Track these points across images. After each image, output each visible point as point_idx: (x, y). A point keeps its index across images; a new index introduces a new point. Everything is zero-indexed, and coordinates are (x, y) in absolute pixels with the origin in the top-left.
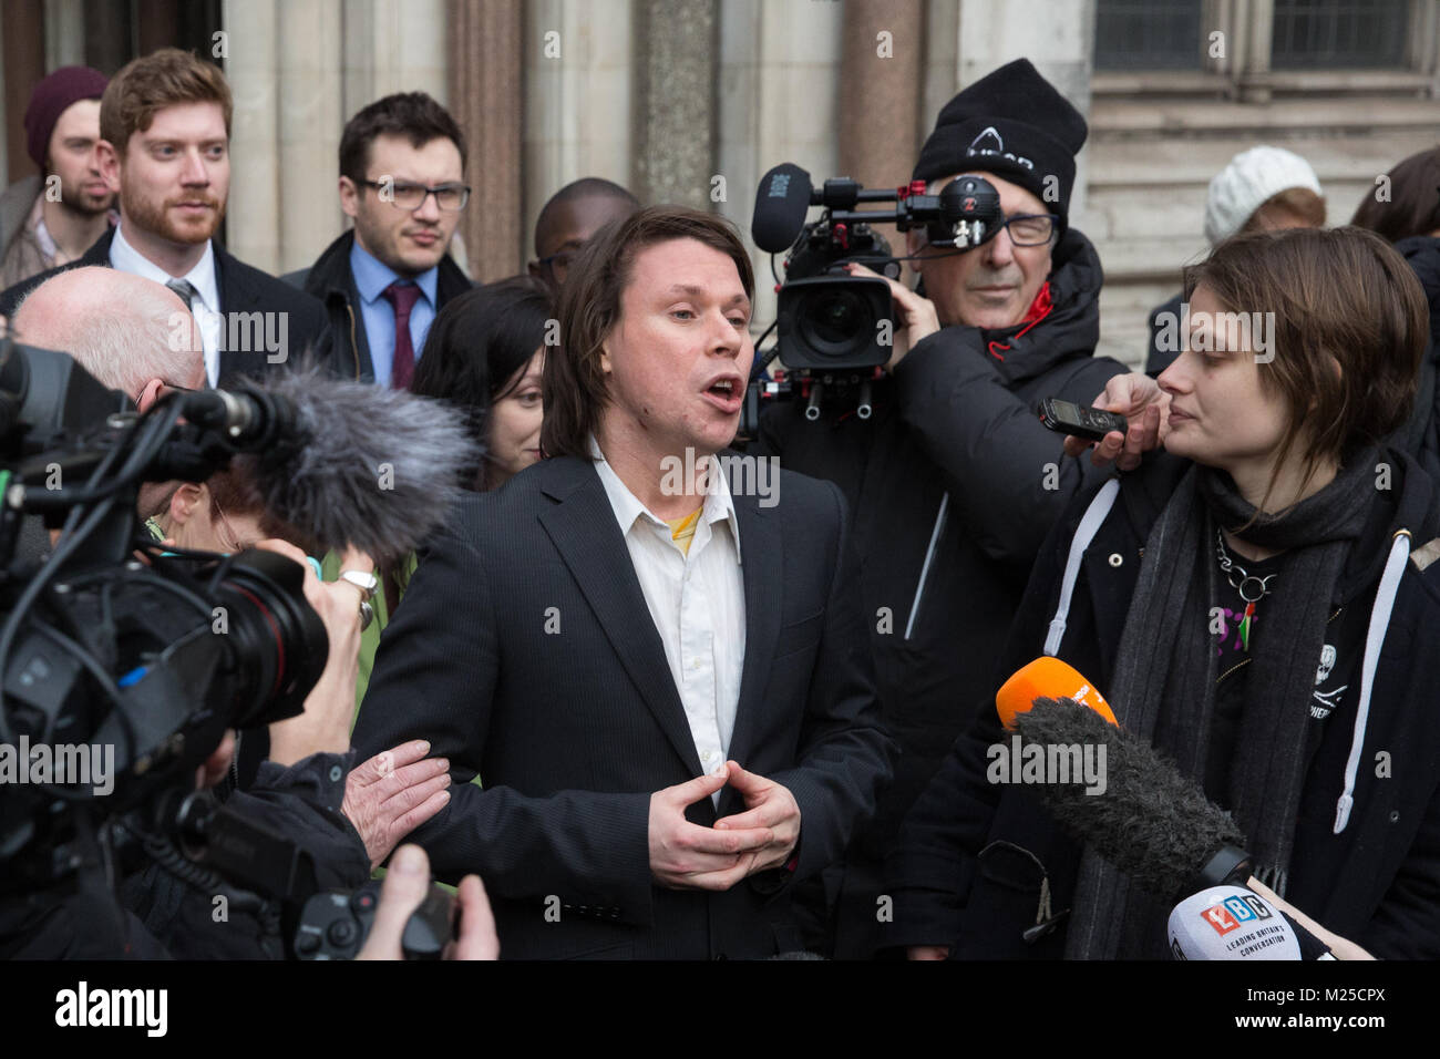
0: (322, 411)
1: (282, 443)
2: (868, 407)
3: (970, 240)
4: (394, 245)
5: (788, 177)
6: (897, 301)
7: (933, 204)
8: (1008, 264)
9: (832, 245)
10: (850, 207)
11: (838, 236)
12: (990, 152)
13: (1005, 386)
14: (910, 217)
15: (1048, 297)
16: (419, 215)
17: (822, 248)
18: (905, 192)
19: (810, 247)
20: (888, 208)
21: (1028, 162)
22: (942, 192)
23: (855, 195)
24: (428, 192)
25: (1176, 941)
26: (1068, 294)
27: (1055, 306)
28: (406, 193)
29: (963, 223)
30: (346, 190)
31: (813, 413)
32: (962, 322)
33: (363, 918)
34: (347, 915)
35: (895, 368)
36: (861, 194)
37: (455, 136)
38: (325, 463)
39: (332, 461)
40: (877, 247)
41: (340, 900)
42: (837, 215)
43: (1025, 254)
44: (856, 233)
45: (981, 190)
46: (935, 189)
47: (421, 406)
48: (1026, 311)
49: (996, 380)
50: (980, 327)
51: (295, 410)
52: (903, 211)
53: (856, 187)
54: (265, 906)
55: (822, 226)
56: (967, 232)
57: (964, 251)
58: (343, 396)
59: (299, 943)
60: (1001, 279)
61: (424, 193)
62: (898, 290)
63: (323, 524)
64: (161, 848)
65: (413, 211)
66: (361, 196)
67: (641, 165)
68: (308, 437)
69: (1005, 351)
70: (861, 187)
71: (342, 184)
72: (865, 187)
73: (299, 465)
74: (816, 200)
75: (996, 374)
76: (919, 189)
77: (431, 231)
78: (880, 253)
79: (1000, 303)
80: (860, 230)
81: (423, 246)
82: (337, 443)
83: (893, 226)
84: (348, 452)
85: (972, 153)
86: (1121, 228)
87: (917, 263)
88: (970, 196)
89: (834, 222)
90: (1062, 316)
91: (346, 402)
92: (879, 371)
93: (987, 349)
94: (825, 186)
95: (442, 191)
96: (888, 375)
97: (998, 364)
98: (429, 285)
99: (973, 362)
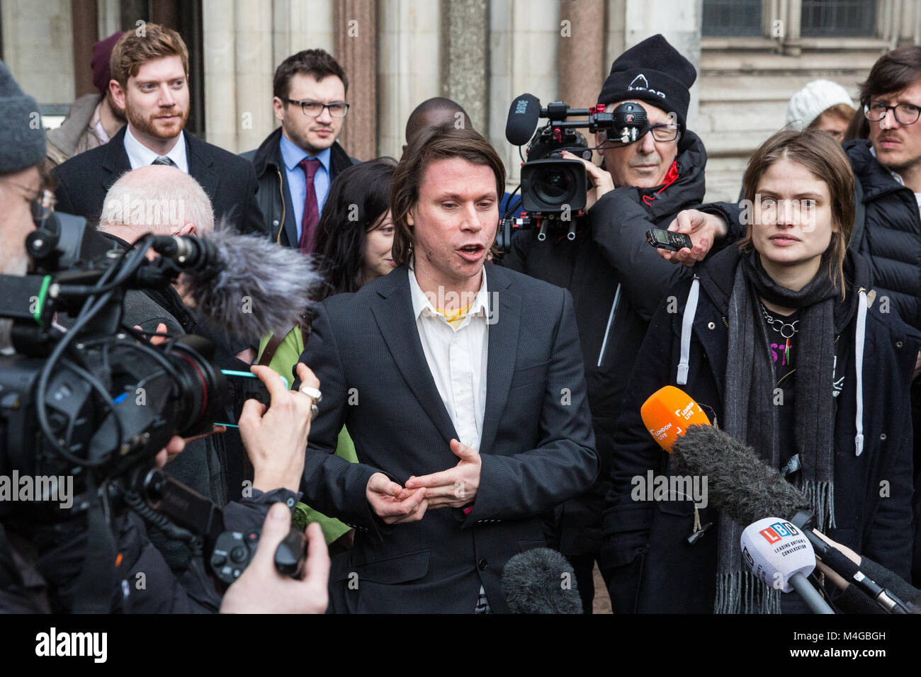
0: (232, 251)
1: (208, 267)
2: (573, 234)
3: (630, 138)
4: (305, 136)
5: (527, 102)
6: (589, 173)
7: (609, 118)
8: (652, 152)
9: (552, 140)
10: (563, 119)
11: (556, 136)
12: (641, 89)
13: (651, 222)
14: (596, 125)
15: (676, 170)
16: (319, 119)
17: (547, 142)
18: (594, 111)
19: (540, 141)
20: (584, 120)
21: (662, 94)
22: (614, 111)
23: (565, 112)
24: (324, 106)
25: (745, 548)
26: (687, 168)
27: (680, 175)
28: (311, 107)
29: (626, 129)
30: (277, 104)
31: (542, 237)
32: (627, 184)
33: (252, 546)
34: (242, 544)
35: (589, 210)
36: (569, 111)
37: (340, 73)
38: (232, 281)
39: (237, 280)
40: (578, 141)
41: (238, 536)
42: (555, 123)
43: (662, 146)
44: (566, 133)
45: (637, 110)
46: (610, 109)
47: (287, 253)
48: (663, 178)
49: (646, 218)
50: (637, 187)
51: (216, 250)
52: (592, 121)
53: (567, 107)
54: (194, 539)
55: (548, 129)
56: (629, 134)
57: (627, 145)
58: (244, 243)
59: (214, 560)
60: (648, 161)
61: (322, 107)
62: (590, 166)
63: (231, 317)
64: (135, 499)
65: (316, 117)
66: (286, 108)
67: (446, 88)
68: (224, 266)
69: (650, 200)
70: (569, 107)
71: (275, 101)
72: (571, 108)
73: (218, 282)
74: (543, 115)
75: (646, 214)
76: (602, 109)
77: (326, 129)
78: (580, 145)
79: (648, 174)
80: (569, 132)
81: (323, 137)
82: (240, 270)
83: (588, 129)
84: (247, 275)
85: (631, 89)
86: (719, 125)
87: (601, 151)
88: (630, 114)
89: (554, 127)
90: (683, 181)
91: (245, 247)
92: (580, 212)
93: (641, 199)
94: (548, 106)
95: (333, 106)
96: (585, 214)
97: (648, 209)
98: (325, 159)
99: (633, 207)
